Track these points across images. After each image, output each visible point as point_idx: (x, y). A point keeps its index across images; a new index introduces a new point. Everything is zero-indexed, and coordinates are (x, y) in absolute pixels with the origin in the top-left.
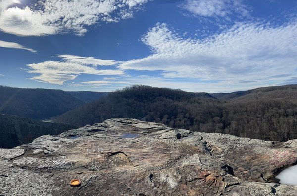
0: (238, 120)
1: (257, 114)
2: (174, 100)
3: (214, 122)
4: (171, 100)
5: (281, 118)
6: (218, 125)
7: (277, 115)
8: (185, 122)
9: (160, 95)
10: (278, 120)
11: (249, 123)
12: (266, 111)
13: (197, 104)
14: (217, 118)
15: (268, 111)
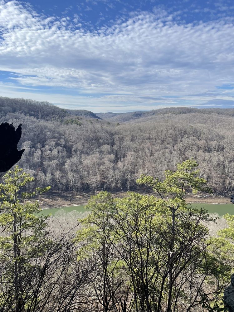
0: (136, 150)
1: (166, 143)
2: (38, 118)
3: (101, 152)
4: (33, 119)
5: (200, 153)
6: (108, 156)
7: (195, 148)
8: (58, 152)
9: (14, 110)
10: (196, 155)
11: (152, 154)
12: (179, 140)
13: (76, 125)
14: (106, 147)
15: (181, 141)
